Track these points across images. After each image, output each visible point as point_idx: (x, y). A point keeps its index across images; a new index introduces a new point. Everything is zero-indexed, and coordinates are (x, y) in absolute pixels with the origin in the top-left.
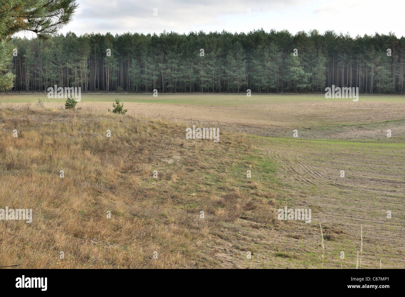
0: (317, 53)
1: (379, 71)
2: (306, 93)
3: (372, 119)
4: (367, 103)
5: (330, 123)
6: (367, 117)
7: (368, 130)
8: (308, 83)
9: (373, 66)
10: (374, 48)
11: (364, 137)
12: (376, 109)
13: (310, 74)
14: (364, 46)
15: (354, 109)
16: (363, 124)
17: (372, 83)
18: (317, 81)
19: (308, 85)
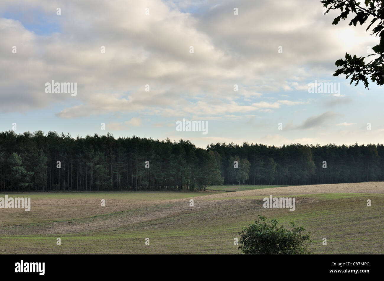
0: (39, 153)
1: (98, 169)
2: (29, 192)
3: (83, 214)
4: (83, 200)
5: (42, 219)
6: (79, 212)
7: (76, 225)
8: (31, 182)
9: (92, 165)
10: (92, 148)
11: (70, 232)
12: (90, 205)
13: (32, 173)
14: (84, 147)
15: (69, 206)
16: (73, 220)
17: (91, 181)
18: (39, 180)
19: (30, 183)
